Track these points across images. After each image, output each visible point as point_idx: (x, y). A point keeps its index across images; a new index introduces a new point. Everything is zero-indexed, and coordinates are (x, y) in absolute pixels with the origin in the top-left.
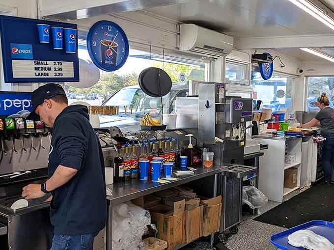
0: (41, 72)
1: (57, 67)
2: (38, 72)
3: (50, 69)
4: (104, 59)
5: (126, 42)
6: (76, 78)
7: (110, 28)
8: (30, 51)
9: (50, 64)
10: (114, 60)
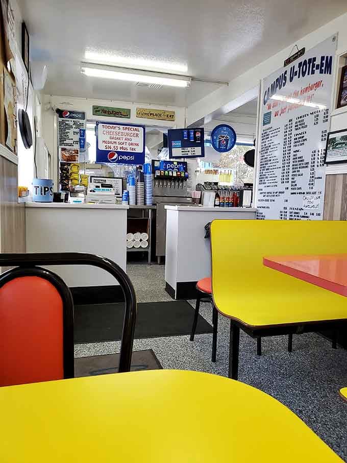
0: (184, 153)
1: (192, 150)
2: (183, 153)
3: (189, 151)
4: (220, 145)
5: (235, 135)
6: (203, 155)
7: (225, 128)
8: (180, 144)
9: (189, 149)
10: (226, 146)
